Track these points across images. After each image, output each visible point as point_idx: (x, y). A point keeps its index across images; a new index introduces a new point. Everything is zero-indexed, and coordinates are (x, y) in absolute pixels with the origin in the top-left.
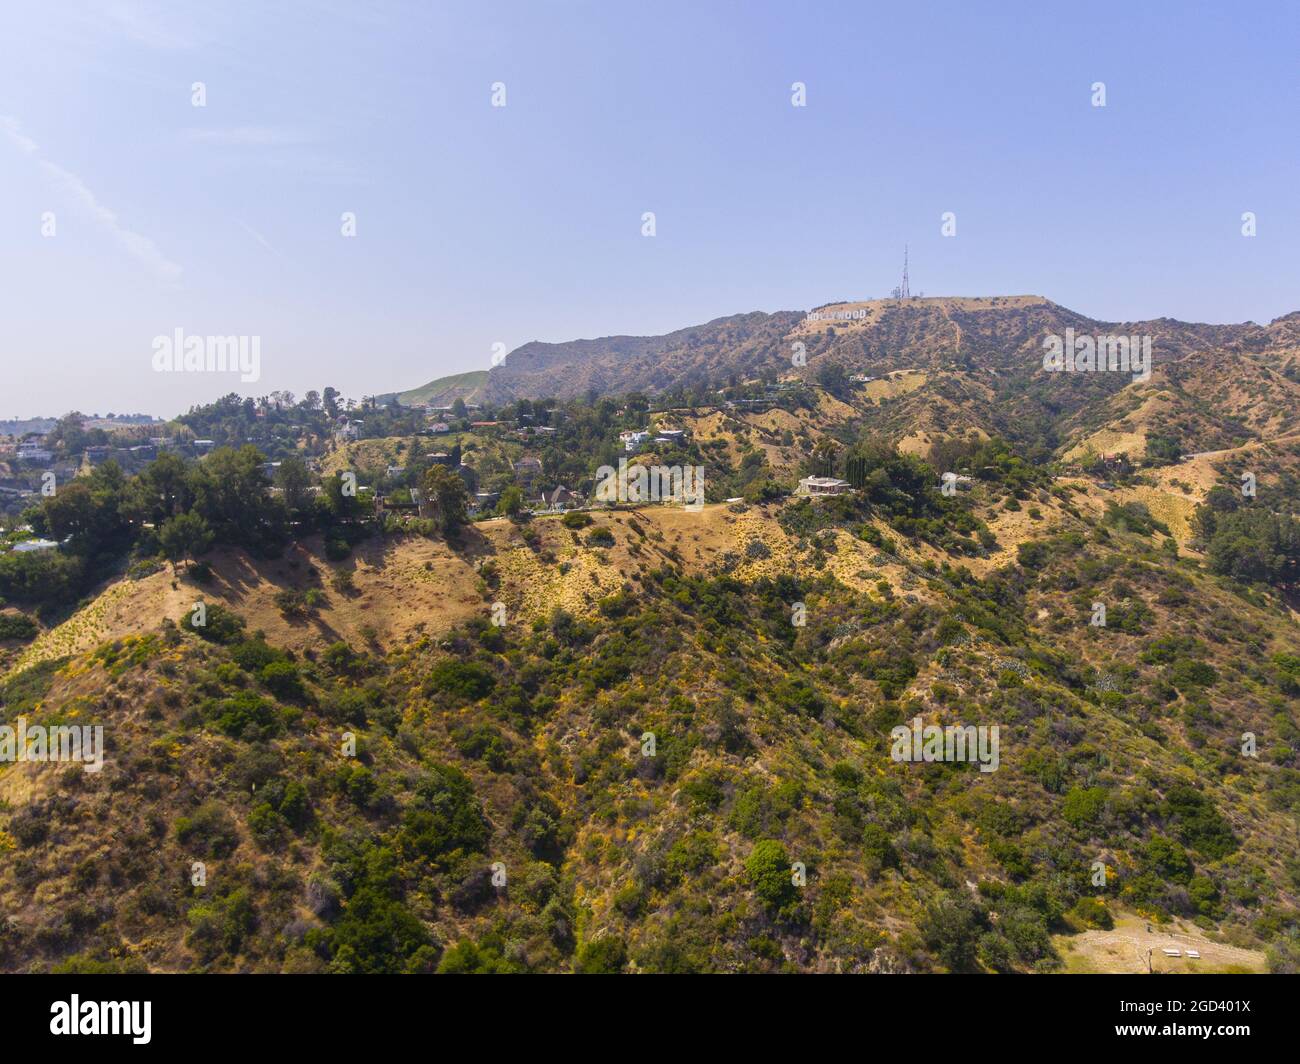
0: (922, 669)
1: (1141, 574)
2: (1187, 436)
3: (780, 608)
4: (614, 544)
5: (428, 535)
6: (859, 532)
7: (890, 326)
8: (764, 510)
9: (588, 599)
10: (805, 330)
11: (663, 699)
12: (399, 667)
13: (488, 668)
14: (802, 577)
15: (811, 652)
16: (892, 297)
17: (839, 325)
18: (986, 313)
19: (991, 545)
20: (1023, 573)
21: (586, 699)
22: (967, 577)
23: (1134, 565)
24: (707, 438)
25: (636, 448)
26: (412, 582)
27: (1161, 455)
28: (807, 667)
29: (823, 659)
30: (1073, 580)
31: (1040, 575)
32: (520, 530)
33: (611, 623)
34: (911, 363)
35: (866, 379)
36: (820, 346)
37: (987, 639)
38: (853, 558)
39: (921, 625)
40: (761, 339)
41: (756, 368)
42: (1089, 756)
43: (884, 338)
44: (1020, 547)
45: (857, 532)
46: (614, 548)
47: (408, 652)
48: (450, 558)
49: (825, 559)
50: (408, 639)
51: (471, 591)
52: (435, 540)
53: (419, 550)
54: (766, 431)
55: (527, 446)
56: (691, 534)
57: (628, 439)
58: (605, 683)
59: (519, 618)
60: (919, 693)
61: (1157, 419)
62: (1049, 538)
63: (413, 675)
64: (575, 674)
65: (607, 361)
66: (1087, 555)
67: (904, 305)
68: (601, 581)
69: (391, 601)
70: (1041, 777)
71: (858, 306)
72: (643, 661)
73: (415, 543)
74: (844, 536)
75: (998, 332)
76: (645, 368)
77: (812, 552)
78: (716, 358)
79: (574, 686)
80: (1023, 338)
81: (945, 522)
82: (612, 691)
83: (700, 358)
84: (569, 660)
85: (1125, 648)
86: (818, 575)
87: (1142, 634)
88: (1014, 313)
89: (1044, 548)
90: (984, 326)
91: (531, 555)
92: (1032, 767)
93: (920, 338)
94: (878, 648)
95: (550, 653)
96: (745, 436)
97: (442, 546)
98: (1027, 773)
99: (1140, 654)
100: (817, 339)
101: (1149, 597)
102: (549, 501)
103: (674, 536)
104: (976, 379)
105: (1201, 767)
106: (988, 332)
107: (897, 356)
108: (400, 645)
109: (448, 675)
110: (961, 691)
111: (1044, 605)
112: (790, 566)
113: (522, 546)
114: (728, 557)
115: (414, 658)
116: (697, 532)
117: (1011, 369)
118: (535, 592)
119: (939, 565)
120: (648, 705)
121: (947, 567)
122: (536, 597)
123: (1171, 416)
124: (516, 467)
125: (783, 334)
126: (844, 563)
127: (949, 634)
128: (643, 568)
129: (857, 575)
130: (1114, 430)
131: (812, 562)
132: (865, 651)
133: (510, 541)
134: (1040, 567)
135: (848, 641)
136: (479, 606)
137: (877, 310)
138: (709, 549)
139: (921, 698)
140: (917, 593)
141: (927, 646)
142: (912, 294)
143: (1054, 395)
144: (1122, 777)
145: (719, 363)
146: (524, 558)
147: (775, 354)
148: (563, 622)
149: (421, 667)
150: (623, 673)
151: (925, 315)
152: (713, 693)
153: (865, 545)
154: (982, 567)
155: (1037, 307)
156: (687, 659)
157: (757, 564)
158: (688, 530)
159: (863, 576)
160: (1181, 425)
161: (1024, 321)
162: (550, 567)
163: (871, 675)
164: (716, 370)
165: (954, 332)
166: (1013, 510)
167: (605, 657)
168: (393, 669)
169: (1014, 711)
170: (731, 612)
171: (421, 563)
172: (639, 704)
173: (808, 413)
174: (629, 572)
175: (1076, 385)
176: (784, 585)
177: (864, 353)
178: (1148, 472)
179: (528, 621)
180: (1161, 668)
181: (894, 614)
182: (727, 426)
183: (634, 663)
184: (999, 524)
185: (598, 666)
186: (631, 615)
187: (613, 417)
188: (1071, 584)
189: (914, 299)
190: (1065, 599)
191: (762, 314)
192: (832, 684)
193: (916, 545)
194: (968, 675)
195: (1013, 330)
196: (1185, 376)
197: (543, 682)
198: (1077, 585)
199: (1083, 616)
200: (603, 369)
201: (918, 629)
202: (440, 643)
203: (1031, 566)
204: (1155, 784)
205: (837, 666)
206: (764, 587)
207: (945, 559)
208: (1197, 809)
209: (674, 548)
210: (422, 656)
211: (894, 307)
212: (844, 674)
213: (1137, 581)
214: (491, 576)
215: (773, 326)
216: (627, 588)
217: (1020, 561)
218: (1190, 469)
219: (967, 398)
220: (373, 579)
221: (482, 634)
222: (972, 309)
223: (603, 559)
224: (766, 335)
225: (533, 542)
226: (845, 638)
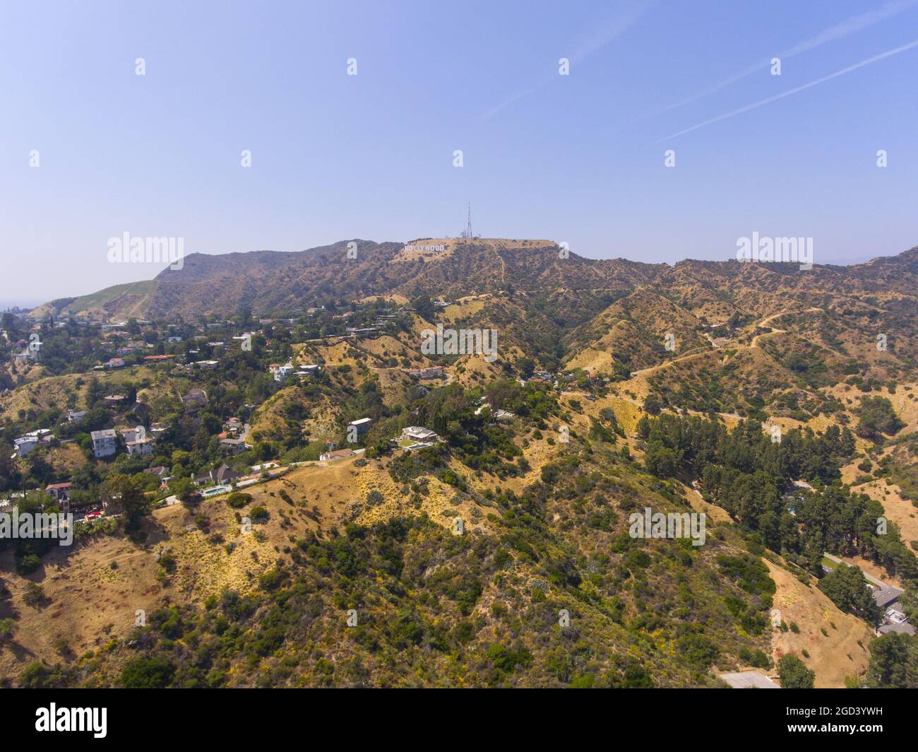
0: (485, 588)
1: (610, 487)
2: (634, 353)
3: (392, 545)
4: (268, 519)
5: (114, 534)
6: (443, 477)
7: (460, 257)
8: (379, 463)
9: (250, 576)
10: (403, 258)
11: (311, 660)
12: (91, 671)
13: (169, 655)
14: (406, 516)
15: (413, 579)
16: (461, 237)
17: (426, 255)
18: (520, 251)
19: (525, 467)
20: (545, 488)
21: (251, 670)
22: (512, 497)
23: (607, 481)
24: (335, 364)
25: (283, 379)
26: (99, 583)
27: (620, 374)
28: (411, 593)
29: (422, 585)
30: (573, 492)
31: (555, 487)
32: (193, 514)
33: (268, 596)
34: (474, 286)
35: (445, 304)
36: (414, 270)
37: (524, 561)
38: (441, 499)
39: (484, 553)
40: (373, 262)
41: (370, 285)
42: (584, 650)
43: (456, 266)
44: (543, 468)
45: (442, 477)
46: (269, 522)
47: (98, 656)
48: (132, 552)
49: (421, 501)
50: (98, 642)
51: (152, 581)
52: (119, 536)
53: (104, 550)
54: (378, 357)
55: (194, 380)
56: (326, 491)
57: (276, 372)
58: (265, 652)
59: (194, 597)
60: (484, 611)
61: (617, 342)
62: (559, 459)
63: (104, 678)
64: (242, 647)
65: (256, 272)
66: (581, 473)
67: (469, 243)
68: (260, 558)
69: (80, 604)
70: (557, 673)
71: (439, 242)
72: (294, 628)
73: (101, 543)
74: (434, 481)
75: (527, 264)
76: (287, 279)
77: (412, 495)
78: (340, 275)
79: (241, 657)
80: (541, 269)
81: (498, 452)
82: (271, 658)
83: (329, 275)
84: (237, 633)
85: (603, 541)
86: (418, 514)
87: (611, 531)
88: (536, 251)
89: (556, 468)
90: (519, 259)
91: (202, 537)
92: (552, 666)
93: (480, 267)
94: (457, 574)
95: (221, 630)
96: (363, 362)
97: (125, 542)
98: (549, 671)
99: (610, 545)
100: (412, 265)
101: (615, 503)
102: (215, 478)
103: (315, 496)
104: (514, 302)
105: (643, 646)
106: (521, 264)
107: (465, 280)
108: (90, 648)
109: (135, 675)
110: (509, 607)
111: (558, 510)
112: (398, 509)
113: (195, 529)
114: (354, 507)
115: (104, 660)
116: (331, 489)
117: (535, 292)
118: (207, 571)
119: (494, 491)
120: (299, 668)
121: (499, 491)
122: (208, 576)
123: (625, 340)
124: (185, 400)
125: (388, 259)
126: (434, 504)
127: (502, 561)
128: (292, 540)
129: (443, 514)
130: (594, 349)
131: (412, 503)
132: (449, 578)
133: (184, 526)
134: (555, 482)
135: (438, 569)
136: (159, 595)
137: (451, 246)
138: (341, 503)
139: (485, 615)
140: (480, 526)
141: (488, 569)
142: (474, 236)
143: (561, 313)
144: (601, 662)
145: (343, 279)
146: (196, 540)
147: (383, 275)
148: (231, 600)
149: (110, 668)
150: (279, 640)
151: (482, 250)
152: (346, 651)
153: (447, 487)
154: (518, 485)
155: (550, 248)
156: (327, 622)
157: (375, 510)
158: (325, 488)
159: (447, 514)
160: (630, 346)
161: (542, 257)
162: (218, 546)
163: (453, 598)
164: (341, 285)
165: (501, 265)
166: (538, 439)
167: (265, 628)
168: (84, 673)
169: (541, 622)
170: (358, 562)
171: (106, 563)
172: (292, 668)
173: (407, 335)
174: (281, 548)
175: (573, 307)
176: (394, 526)
177: (443, 277)
178: (613, 385)
179: (202, 598)
180: (621, 555)
181: (467, 546)
182: (351, 353)
183: (289, 629)
184: (530, 450)
185: (260, 637)
186: (284, 586)
187: (263, 349)
188: (572, 495)
189: (475, 239)
190: (568, 505)
191: (373, 243)
192: (428, 605)
193: (479, 475)
194: (513, 594)
195: (536, 263)
196: (633, 307)
197: (215, 657)
198: (575, 496)
199: (579, 519)
200: (254, 280)
201: (482, 556)
202: (126, 643)
203: (549, 482)
204: (619, 665)
205: (431, 591)
206: (381, 529)
207: (498, 484)
208: (641, 681)
209: (315, 509)
210: (111, 657)
211: (462, 244)
212: (435, 597)
213: (608, 492)
214: (169, 563)
215: (381, 253)
216: (281, 563)
217: (542, 479)
218: (635, 382)
219: (509, 322)
220: (63, 584)
221: (163, 626)
222: (512, 248)
223: (261, 537)
224: (376, 259)
225: (204, 525)
226: (436, 567)
